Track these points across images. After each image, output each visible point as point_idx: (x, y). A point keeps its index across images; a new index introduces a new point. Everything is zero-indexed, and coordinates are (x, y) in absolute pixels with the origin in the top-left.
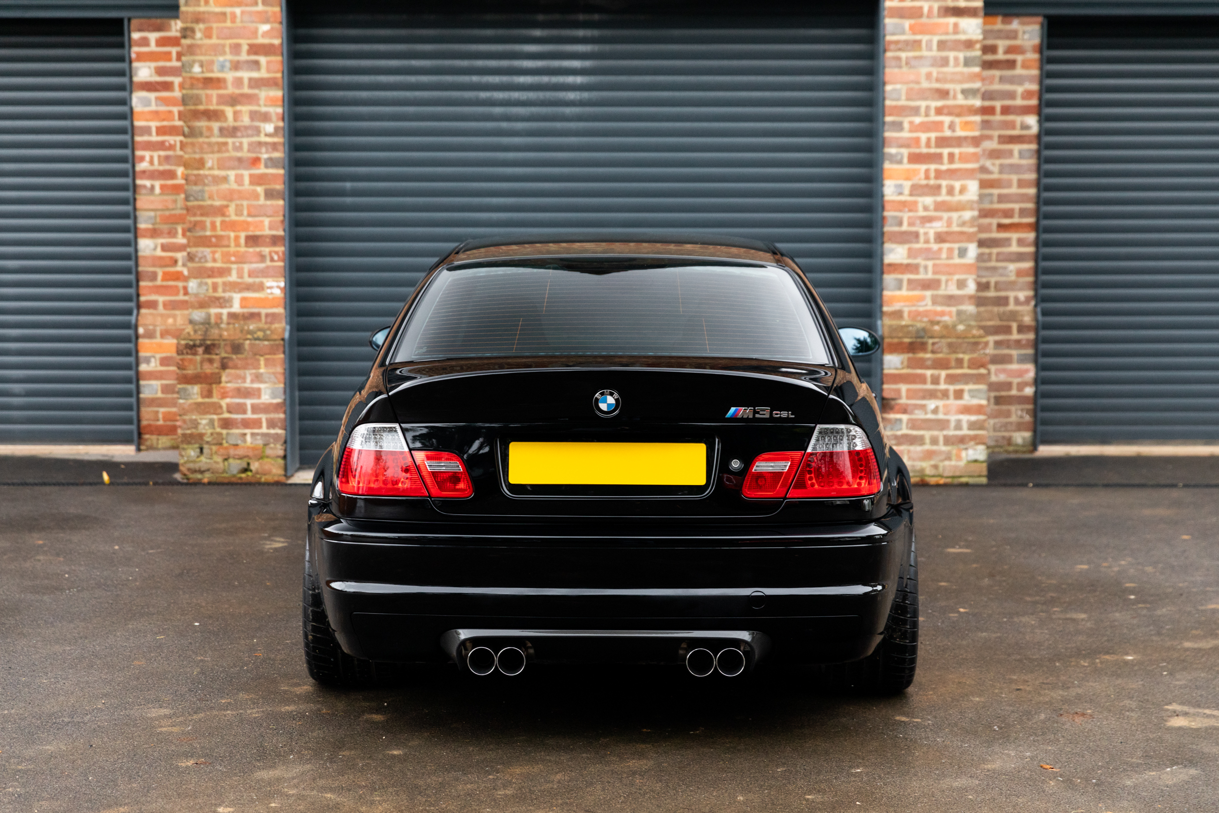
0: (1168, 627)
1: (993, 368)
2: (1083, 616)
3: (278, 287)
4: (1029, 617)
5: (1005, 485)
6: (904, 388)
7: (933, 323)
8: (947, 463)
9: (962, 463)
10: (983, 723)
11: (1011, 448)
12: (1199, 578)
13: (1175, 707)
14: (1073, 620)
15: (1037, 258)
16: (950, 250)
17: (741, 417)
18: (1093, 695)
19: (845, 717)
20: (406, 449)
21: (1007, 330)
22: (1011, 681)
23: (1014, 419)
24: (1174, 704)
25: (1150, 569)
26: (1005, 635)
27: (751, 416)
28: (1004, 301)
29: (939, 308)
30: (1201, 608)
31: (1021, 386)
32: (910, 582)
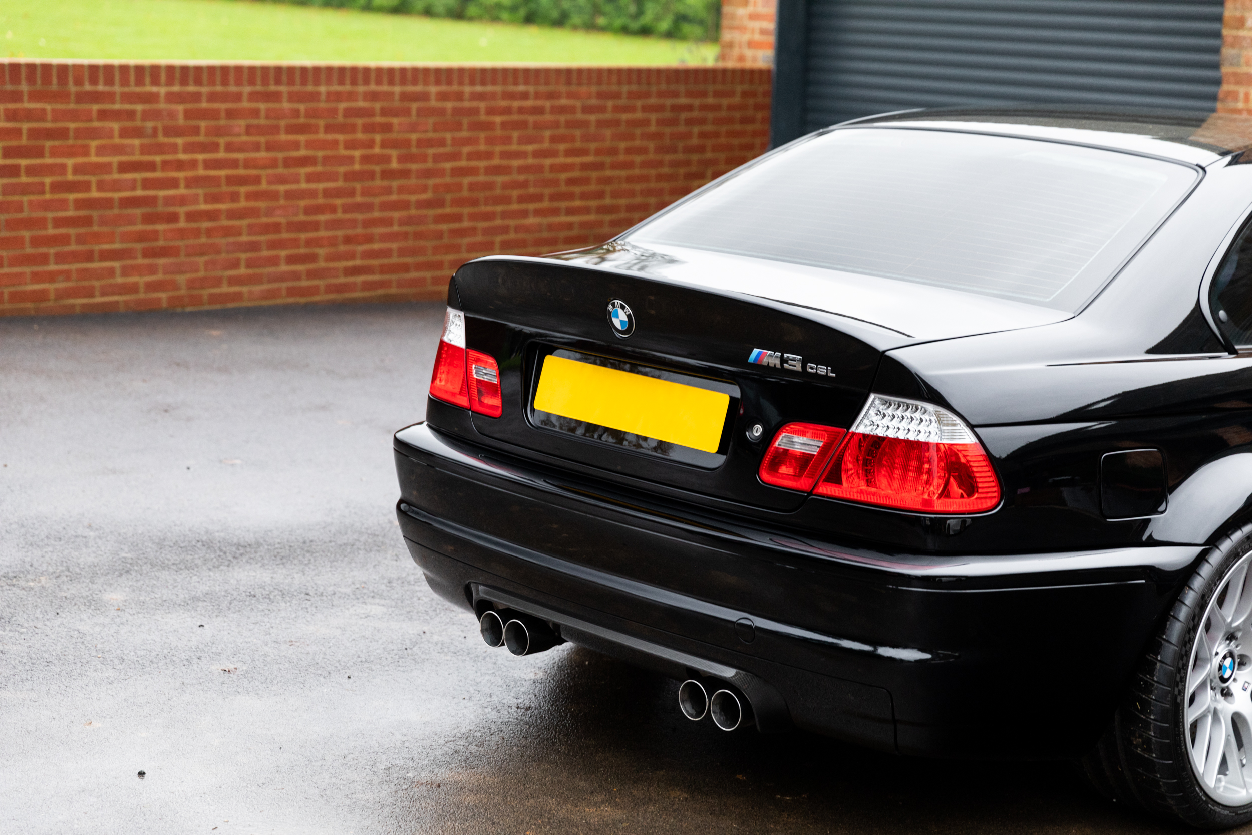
17: (766, 364)
20: (464, 345)
27: (778, 366)
32: (1161, 666)
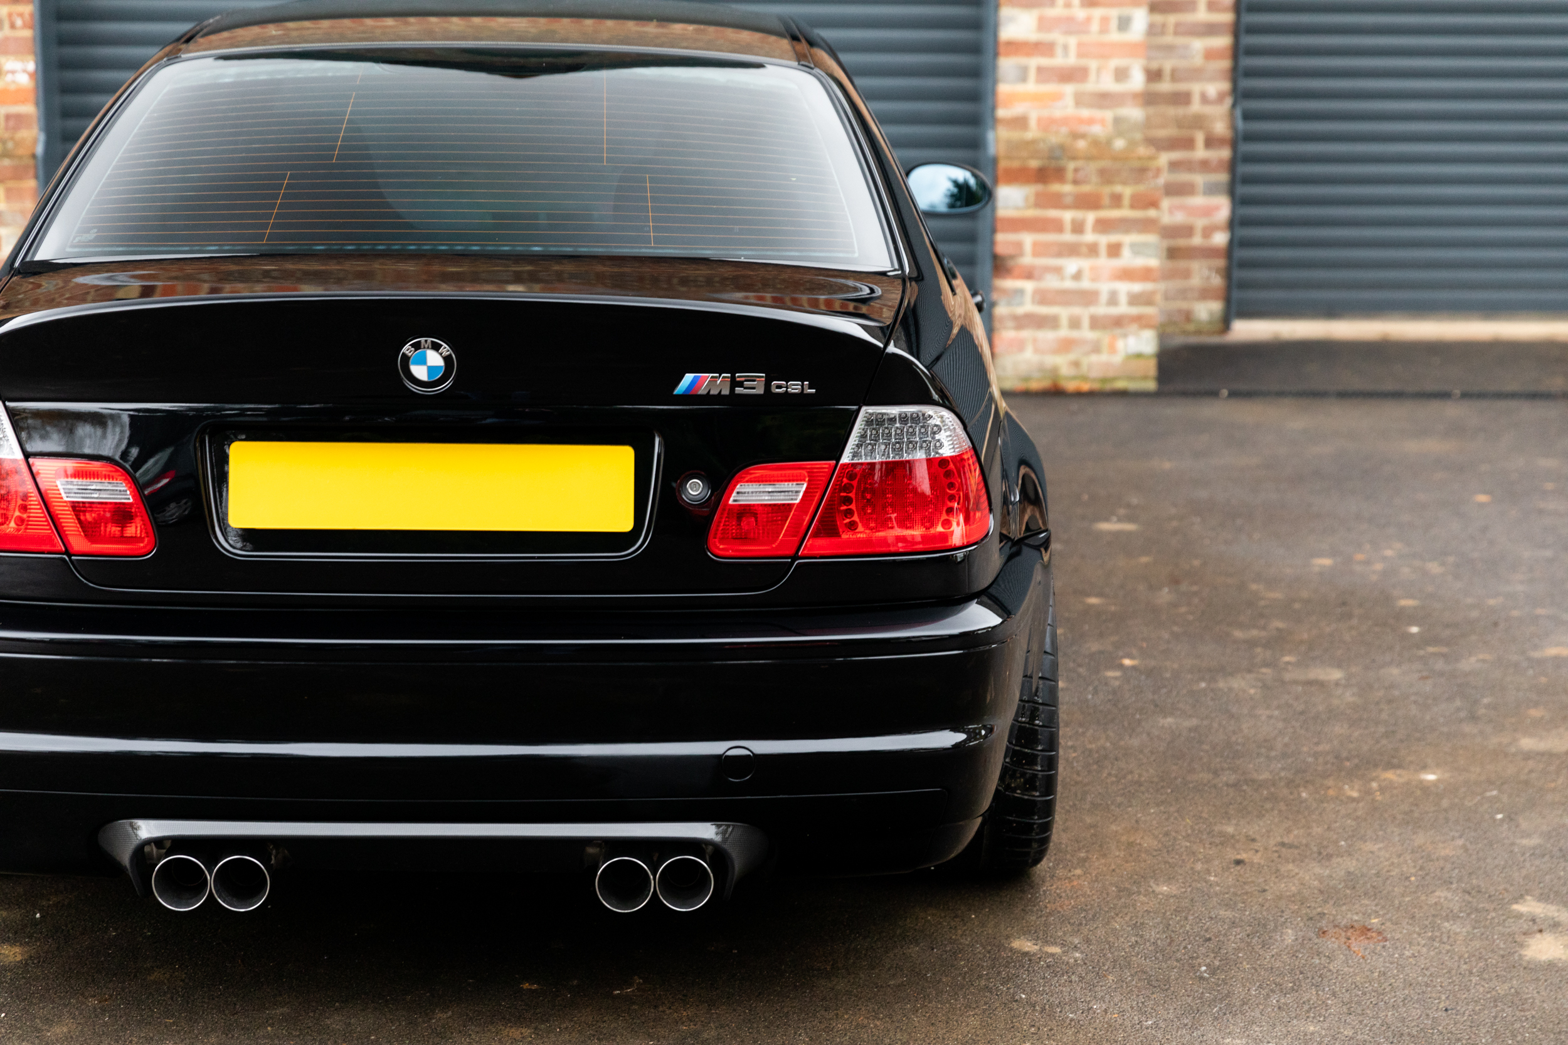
0: (1486, 701)
1: (1166, 203)
2: (1336, 675)
3: (25, 71)
4: (1244, 678)
5: (1185, 394)
6: (1028, 239)
7: (1076, 136)
8: (1094, 358)
9: (1117, 359)
10: (1179, 955)
11: (1191, 327)
12: (1520, 588)
13: (1529, 907)
14: (1321, 684)
15: (1237, 30)
16: (1105, 20)
17: (705, 392)
18: (1378, 875)
19: (917, 944)
20: (19, 455)
21: (1188, 144)
22: (1227, 840)
23: (1196, 281)
24: (1529, 898)
25: (1434, 568)
26: (1205, 723)
27: (726, 391)
28: (1183, 99)
29: (1085, 113)
30: (1536, 654)
31: (1208, 232)
32: (1044, 684)
